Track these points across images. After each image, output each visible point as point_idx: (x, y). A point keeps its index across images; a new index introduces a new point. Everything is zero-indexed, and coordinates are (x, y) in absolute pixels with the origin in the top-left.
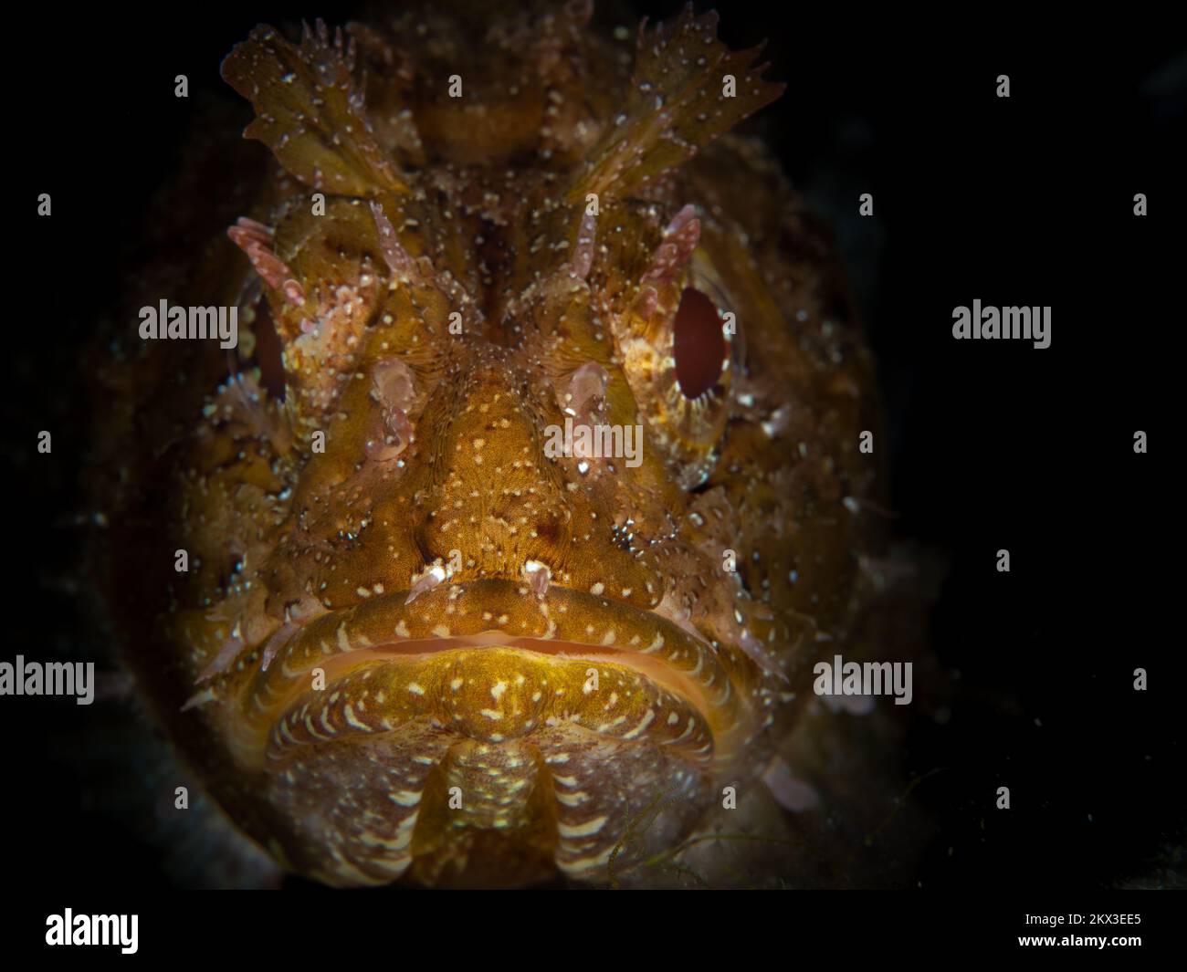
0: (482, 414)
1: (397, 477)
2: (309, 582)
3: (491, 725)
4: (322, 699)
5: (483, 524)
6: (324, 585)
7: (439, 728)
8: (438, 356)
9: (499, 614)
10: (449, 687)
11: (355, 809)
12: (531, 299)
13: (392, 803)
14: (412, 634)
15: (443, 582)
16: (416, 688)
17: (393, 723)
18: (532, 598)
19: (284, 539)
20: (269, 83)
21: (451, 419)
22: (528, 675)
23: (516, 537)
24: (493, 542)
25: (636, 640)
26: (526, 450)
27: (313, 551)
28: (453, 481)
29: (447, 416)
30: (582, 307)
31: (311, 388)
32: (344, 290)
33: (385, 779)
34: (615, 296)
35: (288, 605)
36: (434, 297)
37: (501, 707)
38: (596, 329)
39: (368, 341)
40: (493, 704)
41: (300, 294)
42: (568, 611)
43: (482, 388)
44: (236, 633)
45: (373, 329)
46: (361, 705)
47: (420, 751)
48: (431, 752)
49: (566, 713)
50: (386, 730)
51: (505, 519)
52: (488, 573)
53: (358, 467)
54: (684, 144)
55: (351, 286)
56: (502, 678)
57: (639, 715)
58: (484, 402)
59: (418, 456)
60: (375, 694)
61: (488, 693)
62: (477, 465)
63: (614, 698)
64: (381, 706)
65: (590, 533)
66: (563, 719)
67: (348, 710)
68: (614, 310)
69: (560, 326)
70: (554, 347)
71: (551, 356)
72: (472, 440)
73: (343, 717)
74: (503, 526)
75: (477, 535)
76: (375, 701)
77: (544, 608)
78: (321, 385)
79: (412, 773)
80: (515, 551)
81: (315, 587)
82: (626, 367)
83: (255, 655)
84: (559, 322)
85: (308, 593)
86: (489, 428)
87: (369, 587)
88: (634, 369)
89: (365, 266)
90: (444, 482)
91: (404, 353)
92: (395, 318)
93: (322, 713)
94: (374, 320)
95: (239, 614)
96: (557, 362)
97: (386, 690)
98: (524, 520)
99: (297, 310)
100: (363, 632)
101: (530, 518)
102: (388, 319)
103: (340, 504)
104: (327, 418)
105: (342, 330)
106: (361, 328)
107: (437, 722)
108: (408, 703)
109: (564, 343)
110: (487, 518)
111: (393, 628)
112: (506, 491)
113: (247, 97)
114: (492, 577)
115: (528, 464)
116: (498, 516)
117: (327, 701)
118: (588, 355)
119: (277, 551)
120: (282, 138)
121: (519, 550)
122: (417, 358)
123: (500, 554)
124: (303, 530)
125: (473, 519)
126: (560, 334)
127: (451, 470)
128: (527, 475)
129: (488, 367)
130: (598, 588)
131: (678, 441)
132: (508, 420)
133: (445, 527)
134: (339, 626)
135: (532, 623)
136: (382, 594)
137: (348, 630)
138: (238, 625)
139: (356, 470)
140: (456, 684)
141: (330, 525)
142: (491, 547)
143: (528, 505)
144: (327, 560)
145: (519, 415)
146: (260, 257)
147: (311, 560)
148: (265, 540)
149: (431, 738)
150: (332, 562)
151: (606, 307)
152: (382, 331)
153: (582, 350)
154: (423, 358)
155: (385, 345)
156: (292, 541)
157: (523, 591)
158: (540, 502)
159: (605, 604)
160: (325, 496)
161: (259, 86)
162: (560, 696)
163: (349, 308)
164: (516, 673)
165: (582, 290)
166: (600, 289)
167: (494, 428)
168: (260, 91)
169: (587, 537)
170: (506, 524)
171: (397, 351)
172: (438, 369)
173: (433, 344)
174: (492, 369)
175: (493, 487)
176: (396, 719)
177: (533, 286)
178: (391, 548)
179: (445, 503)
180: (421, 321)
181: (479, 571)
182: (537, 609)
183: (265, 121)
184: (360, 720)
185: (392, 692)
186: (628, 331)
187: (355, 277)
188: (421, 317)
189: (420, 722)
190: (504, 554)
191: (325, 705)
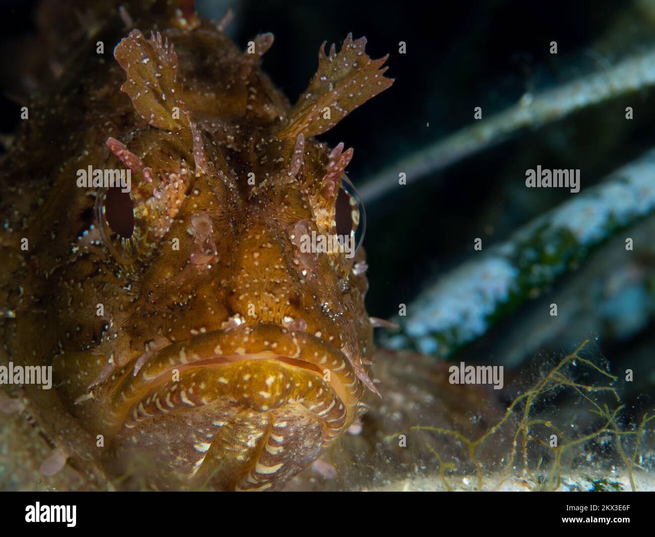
0: (256, 240)
1: (207, 273)
2: (160, 329)
3: (263, 401)
4: (166, 389)
5: (261, 296)
6: (170, 330)
7: (234, 403)
8: (223, 213)
9: (272, 342)
10: (242, 379)
11: (171, 456)
12: (265, 186)
13: (195, 450)
14: (224, 353)
15: (240, 326)
16: (223, 380)
17: (208, 400)
18: (289, 335)
19: (138, 309)
20: (135, 62)
21: (238, 242)
22: (284, 374)
23: (279, 304)
24: (267, 306)
25: (335, 363)
26: (281, 259)
27: (160, 313)
28: (244, 274)
29: (236, 241)
30: (296, 191)
31: (155, 227)
32: (173, 176)
33: (194, 436)
34: (310, 186)
35: (147, 342)
36: (218, 182)
37: (270, 391)
38: (304, 203)
39: (186, 203)
40: (266, 389)
41: (151, 176)
42: (306, 343)
43: (256, 227)
44: (111, 361)
45: (188, 197)
46: (191, 391)
47: (218, 418)
48: (225, 418)
49: (298, 397)
50: (203, 404)
51: (273, 294)
52: (264, 321)
53: (181, 269)
54: (341, 110)
55: (176, 174)
56: (272, 375)
57: (330, 402)
58: (258, 234)
59: (220, 262)
60: (200, 384)
61: (264, 382)
62: (256, 266)
63: (321, 391)
64: (202, 391)
65: (314, 306)
66: (296, 400)
67: (183, 394)
68: (310, 194)
69: (285, 200)
70: (283, 211)
71: (282, 215)
72: (253, 253)
73: (179, 398)
74: (272, 298)
75: (259, 302)
76: (199, 388)
77: (295, 340)
78: (161, 225)
79: (210, 432)
80: (279, 311)
81: (164, 331)
82: (317, 223)
83: (123, 371)
84: (284, 198)
85: (159, 335)
86: (261, 247)
87: (197, 329)
88: (320, 225)
89: (182, 164)
90: (239, 274)
91: (205, 210)
92: (200, 192)
93: (166, 396)
94: (189, 192)
95: (112, 351)
96: (285, 219)
97: (206, 381)
98: (283, 296)
99: (148, 184)
100: (195, 352)
101: (286, 295)
102: (196, 192)
103: (172, 287)
104: (162, 243)
105: (173, 197)
106: (183, 196)
107: (232, 399)
108: (218, 388)
109: (288, 209)
110: (264, 293)
111: (213, 349)
112: (272, 280)
113: (124, 69)
114: (267, 323)
115: (282, 267)
116: (269, 292)
117: (169, 390)
118: (300, 216)
119: (134, 316)
120: (137, 94)
121: (281, 311)
122: (212, 213)
123: (271, 312)
124: (151, 303)
125: (256, 293)
126: (286, 204)
127: (242, 268)
128: (282, 272)
129: (257, 216)
130: (318, 335)
131: (338, 265)
132: (271, 243)
133: (241, 298)
134: (180, 349)
135: (289, 348)
136: (205, 333)
137: (186, 352)
138: (112, 356)
139: (180, 271)
140: (247, 377)
141: (169, 299)
142: (266, 309)
143: (284, 288)
144: (170, 317)
145: (276, 241)
146: (129, 155)
147: (159, 318)
148: (125, 310)
149: (227, 409)
150: (173, 317)
151: (307, 192)
152: (193, 198)
153: (297, 213)
154: (215, 213)
155: (195, 206)
156: (143, 309)
157: (284, 331)
158: (290, 287)
159: (322, 342)
160: (163, 284)
161: (130, 64)
162: (297, 387)
163: (177, 185)
164: (279, 373)
165: (294, 182)
166: (303, 183)
167: (264, 248)
168: (131, 67)
169: (313, 308)
170: (273, 297)
171: (201, 209)
172: (224, 219)
173: (220, 206)
174: (259, 218)
175: (265, 278)
176: (210, 398)
177: (266, 180)
178: (210, 309)
179: (240, 285)
180: (214, 194)
181: (260, 321)
182: (291, 341)
183: (131, 83)
184: (189, 399)
185: (209, 383)
186: (318, 204)
187: (179, 169)
188: (214, 192)
189: (222, 400)
190: (273, 312)
191: (168, 392)
